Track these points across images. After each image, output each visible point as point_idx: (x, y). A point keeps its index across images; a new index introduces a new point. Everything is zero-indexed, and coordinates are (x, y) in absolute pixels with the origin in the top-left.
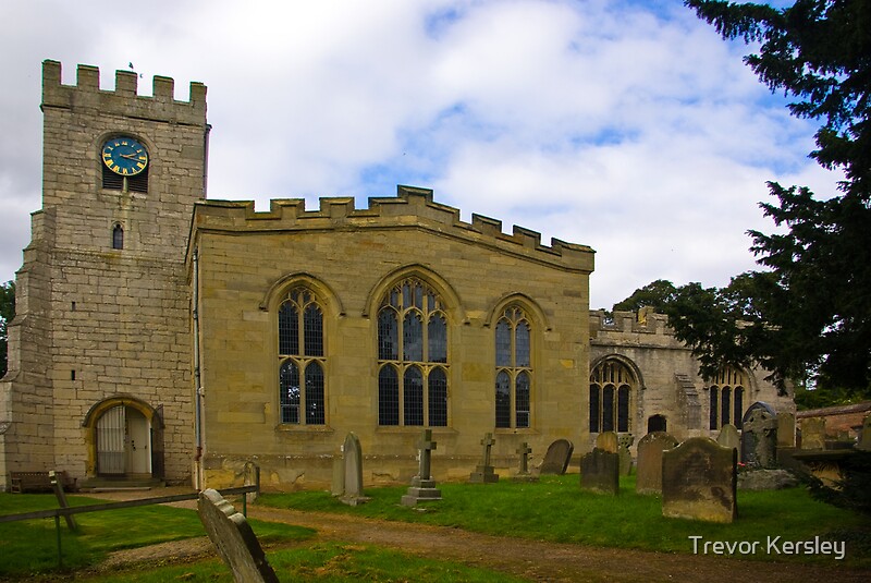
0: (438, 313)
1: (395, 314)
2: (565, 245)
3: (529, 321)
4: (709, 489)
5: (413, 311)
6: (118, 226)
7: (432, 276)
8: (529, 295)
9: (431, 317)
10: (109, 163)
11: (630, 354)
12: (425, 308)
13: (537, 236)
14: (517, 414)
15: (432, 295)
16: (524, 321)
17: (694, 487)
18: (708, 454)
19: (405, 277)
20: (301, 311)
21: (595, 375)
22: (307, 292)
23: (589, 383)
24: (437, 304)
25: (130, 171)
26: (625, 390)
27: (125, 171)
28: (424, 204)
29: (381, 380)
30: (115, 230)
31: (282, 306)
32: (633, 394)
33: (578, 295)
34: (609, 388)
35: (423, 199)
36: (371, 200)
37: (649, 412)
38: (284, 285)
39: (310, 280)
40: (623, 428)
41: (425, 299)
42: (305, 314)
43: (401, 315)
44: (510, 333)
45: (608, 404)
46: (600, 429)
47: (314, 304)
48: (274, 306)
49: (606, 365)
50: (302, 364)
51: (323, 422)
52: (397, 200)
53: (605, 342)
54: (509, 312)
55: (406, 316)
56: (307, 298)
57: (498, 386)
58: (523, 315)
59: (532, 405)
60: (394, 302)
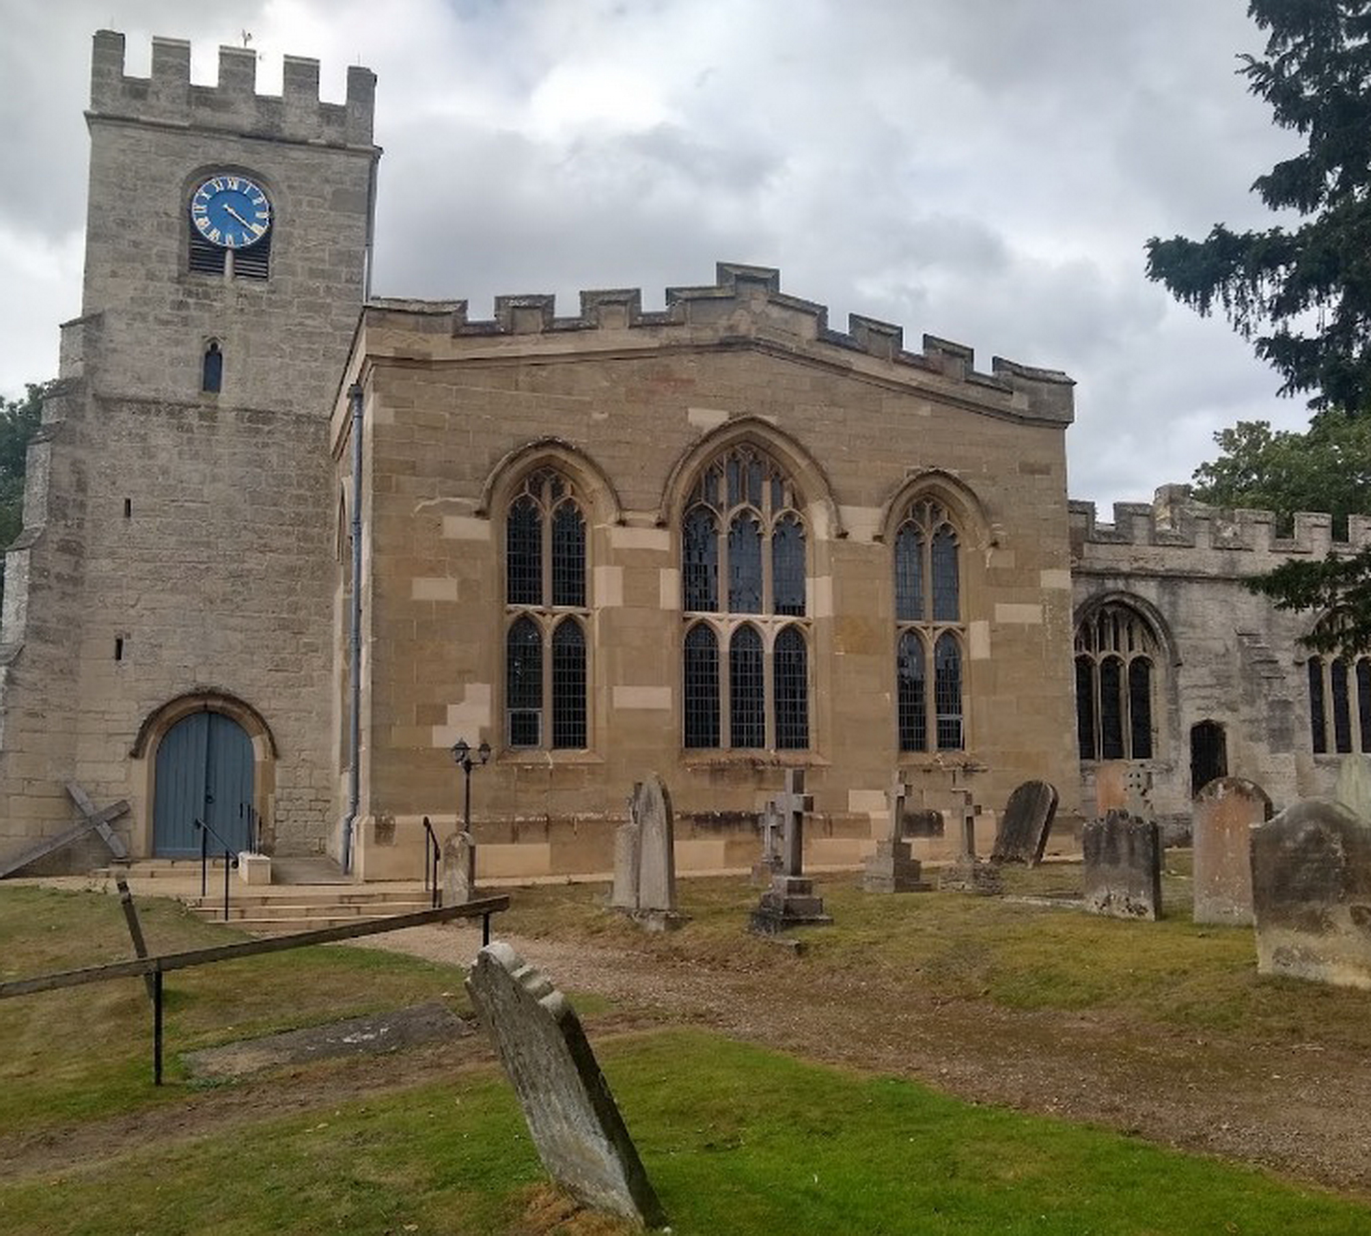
0: (789, 516)
1: (712, 520)
2: (1018, 371)
3: (955, 527)
4: (1347, 908)
5: (745, 513)
6: (214, 346)
7: (779, 442)
8: (954, 472)
9: (778, 524)
10: (202, 223)
11: (1149, 591)
12: (767, 507)
13: (968, 355)
14: (940, 723)
15: (778, 480)
16: (945, 527)
17: (1316, 905)
18: (1337, 836)
19: (731, 444)
20: (547, 516)
21: (1085, 638)
22: (557, 479)
23: (1073, 654)
24: (787, 498)
25: (238, 239)
26: (1141, 667)
27: (229, 237)
28: (763, 298)
29: (688, 654)
30: (208, 355)
31: (514, 509)
32: (1158, 676)
33: (1045, 470)
34: (1111, 664)
35: (761, 288)
36: (670, 294)
37: (1191, 716)
38: (519, 466)
39: (562, 455)
40: (1143, 750)
41: (766, 487)
42: (554, 524)
43: (724, 521)
44: (920, 554)
45: (1112, 699)
46: (1099, 752)
47: (569, 503)
48: (501, 507)
49: (1103, 615)
50: (549, 624)
51: (582, 744)
52: (718, 294)
53: (1098, 566)
54: (919, 508)
55: (734, 523)
56: (557, 491)
57: (901, 663)
58: (944, 515)
59: (966, 700)
60: (711, 495)
